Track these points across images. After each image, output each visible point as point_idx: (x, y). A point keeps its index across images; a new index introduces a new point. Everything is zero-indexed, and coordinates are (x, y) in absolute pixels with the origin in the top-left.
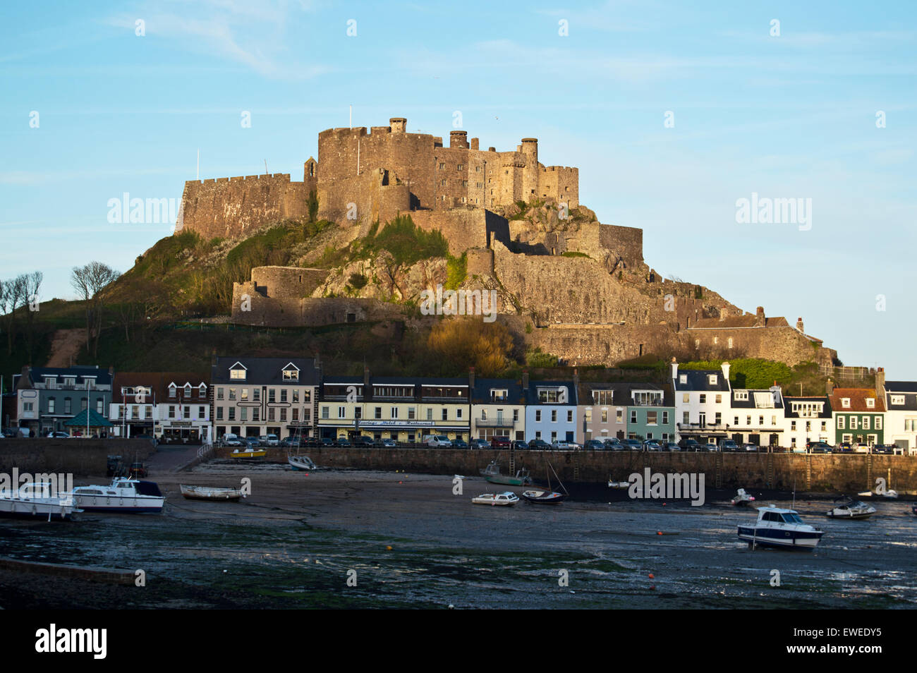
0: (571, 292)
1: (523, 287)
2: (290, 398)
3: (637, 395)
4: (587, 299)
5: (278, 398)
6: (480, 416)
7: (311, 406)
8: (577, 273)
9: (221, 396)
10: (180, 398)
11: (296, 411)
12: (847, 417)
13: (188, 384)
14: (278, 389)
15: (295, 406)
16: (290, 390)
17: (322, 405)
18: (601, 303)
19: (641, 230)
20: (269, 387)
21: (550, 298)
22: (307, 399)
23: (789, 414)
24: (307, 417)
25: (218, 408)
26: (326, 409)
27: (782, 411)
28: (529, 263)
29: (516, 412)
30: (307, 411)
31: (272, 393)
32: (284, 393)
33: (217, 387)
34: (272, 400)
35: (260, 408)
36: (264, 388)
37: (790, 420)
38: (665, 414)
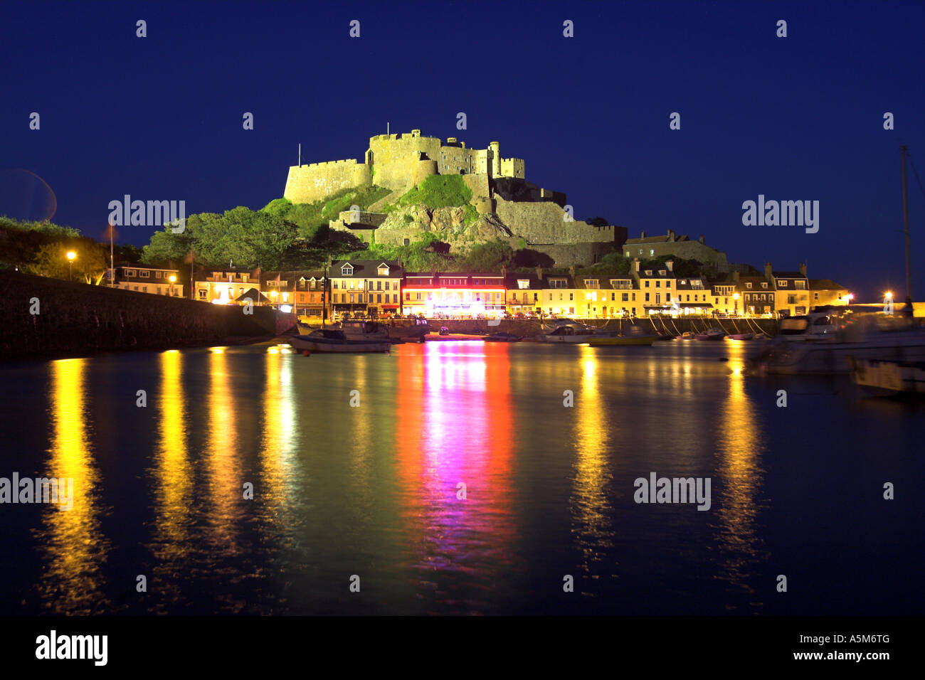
0: (543, 224)
1: (513, 222)
2: (383, 287)
3: (613, 282)
4: (553, 228)
5: (375, 287)
6: (512, 297)
7: (398, 292)
8: (546, 213)
9: (336, 286)
10: (307, 288)
11: (387, 296)
12: (751, 295)
13: (313, 278)
14: (375, 281)
15: (387, 292)
16: (383, 281)
17: (405, 291)
18: (562, 231)
19: (565, 195)
20: (369, 280)
21: (530, 228)
22: (395, 288)
23: (713, 294)
24: (395, 300)
25: (334, 295)
26: (408, 295)
27: (710, 291)
28: (516, 207)
29: (536, 295)
30: (395, 296)
31: (371, 283)
32: (379, 283)
33: (333, 280)
34: (371, 288)
35: (363, 294)
36: (365, 281)
37: (714, 297)
38: (634, 294)
